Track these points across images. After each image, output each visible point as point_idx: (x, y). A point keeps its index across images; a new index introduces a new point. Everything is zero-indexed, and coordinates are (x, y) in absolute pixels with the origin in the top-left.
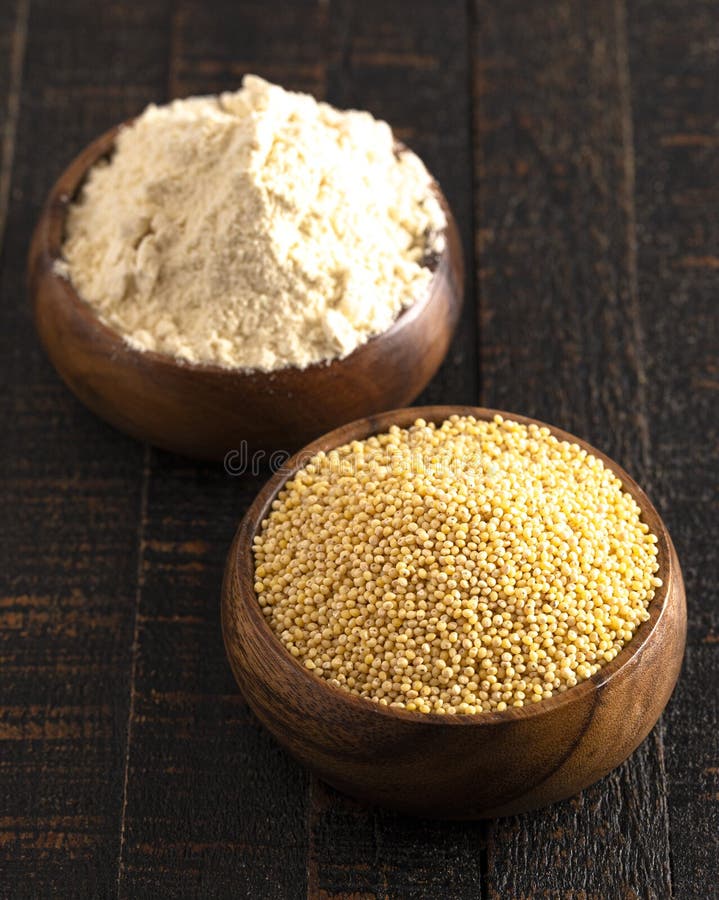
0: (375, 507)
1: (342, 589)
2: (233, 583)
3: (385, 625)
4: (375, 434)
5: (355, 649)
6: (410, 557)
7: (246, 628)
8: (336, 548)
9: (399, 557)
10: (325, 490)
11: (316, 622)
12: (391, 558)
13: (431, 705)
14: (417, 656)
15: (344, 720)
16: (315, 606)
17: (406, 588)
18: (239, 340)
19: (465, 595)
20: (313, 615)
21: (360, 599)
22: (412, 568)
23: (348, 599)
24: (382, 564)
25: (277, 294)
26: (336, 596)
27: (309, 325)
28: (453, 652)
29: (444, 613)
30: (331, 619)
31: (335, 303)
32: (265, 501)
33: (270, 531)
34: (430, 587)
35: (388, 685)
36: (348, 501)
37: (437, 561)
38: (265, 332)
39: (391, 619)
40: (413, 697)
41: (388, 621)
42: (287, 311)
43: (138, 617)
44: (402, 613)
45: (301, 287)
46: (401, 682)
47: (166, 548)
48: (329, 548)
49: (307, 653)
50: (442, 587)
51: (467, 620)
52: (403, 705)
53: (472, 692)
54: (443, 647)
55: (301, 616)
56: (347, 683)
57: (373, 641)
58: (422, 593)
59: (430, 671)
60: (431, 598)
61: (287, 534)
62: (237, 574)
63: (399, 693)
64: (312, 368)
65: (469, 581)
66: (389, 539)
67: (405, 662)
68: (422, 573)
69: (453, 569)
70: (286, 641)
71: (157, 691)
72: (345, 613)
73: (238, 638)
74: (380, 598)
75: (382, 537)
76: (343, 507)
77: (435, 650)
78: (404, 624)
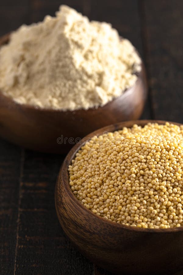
0: (120, 149)
1: (107, 181)
2: (60, 183)
3: (126, 194)
4: (117, 130)
5: (114, 204)
6: (137, 166)
7: (66, 199)
8: (104, 165)
9: (131, 166)
10: (98, 147)
11: (97, 195)
12: (128, 167)
13: (148, 225)
14: (141, 206)
15: (110, 233)
16: (96, 189)
17: (135, 178)
18: (60, 99)
19: (161, 181)
20: (95, 192)
21: (115, 184)
22: (137, 170)
23: (110, 184)
24: (124, 170)
25: (75, 81)
26: (105, 184)
27: (89, 92)
28: (156, 204)
29: (152, 188)
30: (103, 193)
31: (99, 84)
32: (73, 153)
33: (75, 163)
34: (145, 178)
35: (128, 218)
36: (108, 149)
37: (148, 167)
38: (71, 95)
39: (129, 191)
40: (140, 223)
41: (127, 192)
42: (80, 87)
43: (20, 209)
44: (134, 188)
45: (85, 78)
46: (134, 217)
47: (31, 185)
48: (101, 166)
49: (93, 207)
50: (150, 177)
51: (162, 190)
52: (135, 226)
53: (165, 220)
54: (152, 201)
55: (90, 193)
56: (110, 218)
57: (121, 200)
58: (142, 180)
59: (147, 212)
60: (146, 182)
61: (83, 163)
62: (62, 179)
63: (133, 222)
64: (90, 109)
65: (162, 174)
66: (127, 160)
67: (136, 208)
68: (142, 172)
69: (155, 170)
70: (84, 203)
71: (27, 236)
72: (109, 190)
73: (63, 204)
74: (124, 183)
75: (124, 159)
76: (106, 151)
77: (149, 203)
78: (135, 193)
